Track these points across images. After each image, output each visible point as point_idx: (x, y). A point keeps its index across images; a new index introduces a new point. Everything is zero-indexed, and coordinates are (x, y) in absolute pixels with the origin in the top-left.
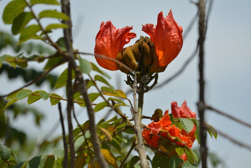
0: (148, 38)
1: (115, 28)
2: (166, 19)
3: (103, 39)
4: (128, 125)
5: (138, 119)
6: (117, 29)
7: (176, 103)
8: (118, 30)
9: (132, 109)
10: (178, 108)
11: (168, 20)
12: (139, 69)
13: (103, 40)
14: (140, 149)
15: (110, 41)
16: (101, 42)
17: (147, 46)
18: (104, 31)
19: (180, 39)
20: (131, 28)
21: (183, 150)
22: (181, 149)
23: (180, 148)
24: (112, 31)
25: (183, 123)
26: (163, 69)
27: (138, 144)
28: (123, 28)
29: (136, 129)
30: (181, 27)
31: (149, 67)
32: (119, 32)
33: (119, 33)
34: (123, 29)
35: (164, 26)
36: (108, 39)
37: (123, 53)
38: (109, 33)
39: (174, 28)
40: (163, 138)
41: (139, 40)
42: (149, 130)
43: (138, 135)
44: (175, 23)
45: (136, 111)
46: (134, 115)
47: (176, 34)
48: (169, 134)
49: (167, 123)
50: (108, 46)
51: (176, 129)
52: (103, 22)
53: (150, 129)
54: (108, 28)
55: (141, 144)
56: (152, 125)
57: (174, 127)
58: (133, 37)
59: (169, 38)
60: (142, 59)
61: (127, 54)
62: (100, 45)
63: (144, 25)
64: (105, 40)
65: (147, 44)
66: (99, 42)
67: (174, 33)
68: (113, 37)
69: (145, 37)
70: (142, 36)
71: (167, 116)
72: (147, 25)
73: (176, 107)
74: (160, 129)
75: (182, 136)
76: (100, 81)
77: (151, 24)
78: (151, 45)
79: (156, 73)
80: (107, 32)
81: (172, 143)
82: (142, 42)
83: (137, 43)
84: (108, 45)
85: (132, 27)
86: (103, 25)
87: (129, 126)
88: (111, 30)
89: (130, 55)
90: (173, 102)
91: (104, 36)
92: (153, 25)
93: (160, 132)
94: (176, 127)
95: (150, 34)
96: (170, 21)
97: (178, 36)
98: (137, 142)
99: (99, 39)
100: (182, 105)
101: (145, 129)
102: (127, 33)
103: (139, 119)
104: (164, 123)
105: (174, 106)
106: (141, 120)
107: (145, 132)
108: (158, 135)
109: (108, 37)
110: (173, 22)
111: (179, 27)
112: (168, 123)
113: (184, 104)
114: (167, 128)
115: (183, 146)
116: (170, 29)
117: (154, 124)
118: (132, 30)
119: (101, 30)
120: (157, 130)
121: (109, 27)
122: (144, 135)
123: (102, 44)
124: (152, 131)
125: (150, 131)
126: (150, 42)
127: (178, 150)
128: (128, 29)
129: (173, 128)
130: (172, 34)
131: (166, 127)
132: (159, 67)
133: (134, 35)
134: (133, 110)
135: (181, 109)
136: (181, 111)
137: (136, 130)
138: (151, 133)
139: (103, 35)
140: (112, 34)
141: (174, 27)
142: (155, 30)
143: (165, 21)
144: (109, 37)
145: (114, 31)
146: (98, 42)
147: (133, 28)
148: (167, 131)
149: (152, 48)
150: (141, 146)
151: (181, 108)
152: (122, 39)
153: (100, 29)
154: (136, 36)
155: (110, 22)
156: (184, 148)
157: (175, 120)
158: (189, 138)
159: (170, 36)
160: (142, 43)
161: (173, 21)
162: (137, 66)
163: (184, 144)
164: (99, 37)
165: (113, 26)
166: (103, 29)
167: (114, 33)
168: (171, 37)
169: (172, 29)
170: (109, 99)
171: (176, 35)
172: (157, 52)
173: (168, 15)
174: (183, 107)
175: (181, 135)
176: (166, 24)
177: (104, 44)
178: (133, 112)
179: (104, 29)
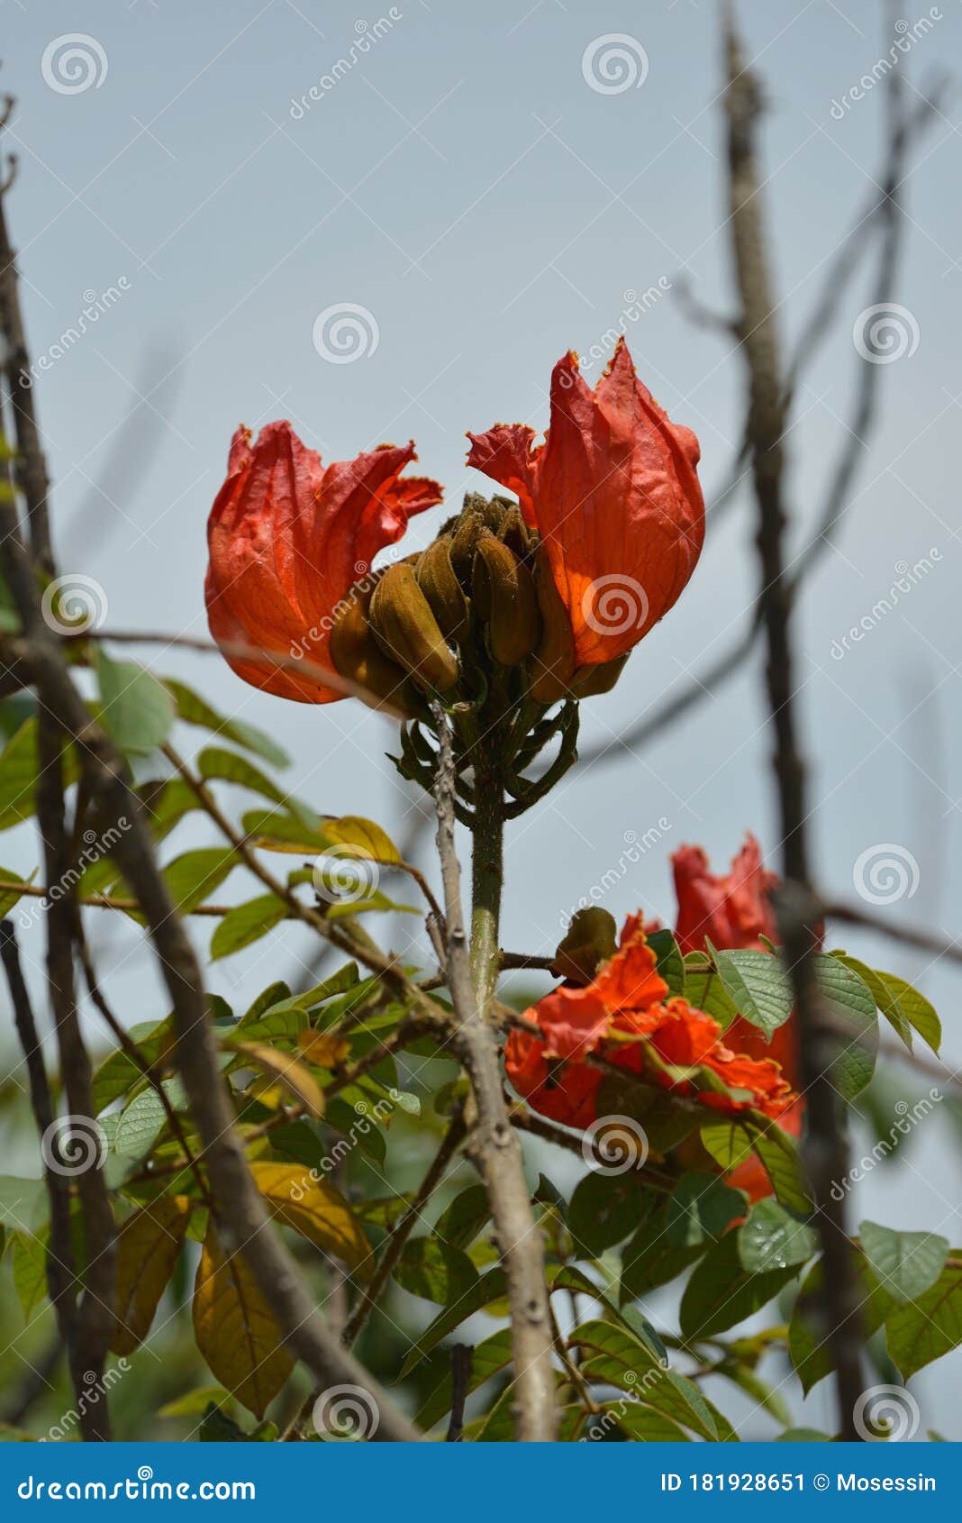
0: (507, 503)
1: (316, 460)
2: (601, 393)
3: (251, 525)
4: (414, 1015)
5: (474, 978)
6: (325, 465)
7: (698, 854)
8: (331, 473)
9: (434, 924)
10: (712, 882)
11: (608, 399)
12: (465, 687)
13: (253, 535)
14: (488, 1153)
15: (287, 534)
16: (240, 545)
17: (504, 552)
18: (251, 479)
19: (686, 504)
20: (409, 455)
21: (745, 1137)
22: (733, 1130)
23: (726, 1128)
24: (299, 478)
25: (737, 980)
26: (603, 678)
27: (476, 1124)
28: (361, 455)
29: (460, 1039)
30: (689, 433)
31: (524, 671)
32: (337, 479)
33: (340, 489)
34: (364, 464)
35: (587, 436)
36: (276, 528)
37: (373, 602)
38: (282, 490)
39: (647, 444)
40: (619, 1075)
41: (455, 518)
42: (539, 1036)
43: (475, 1070)
44: (651, 414)
45: (459, 935)
46: (449, 956)
47: (663, 474)
48: (652, 1051)
49: (638, 988)
50: (281, 566)
51: (694, 1020)
52: (243, 430)
53: (545, 1034)
54: (274, 464)
55: (493, 1125)
56: (557, 1009)
57: (680, 1008)
58: (422, 501)
59: (625, 503)
60: (479, 623)
61: (391, 603)
62: (236, 565)
63: (475, 433)
64: (264, 533)
65: (506, 542)
66: (228, 544)
67: (649, 472)
68: (307, 513)
69: (489, 499)
70: (471, 493)
71: (639, 947)
72: (496, 429)
73: (701, 875)
74: (600, 1030)
75: (729, 1056)
76: (231, 779)
77: (516, 427)
78: (529, 542)
79: (569, 704)
80: (270, 487)
81: (677, 1100)
82: (475, 530)
83: (447, 536)
84: (278, 559)
85: (412, 444)
86: (245, 444)
87: (420, 1022)
88: (291, 474)
89: (412, 610)
90: (683, 848)
91: (253, 512)
92: (527, 431)
93: (602, 1043)
94: (693, 1011)
95: (514, 480)
96: (620, 402)
97: (676, 487)
98: (471, 1113)
99: (225, 527)
100: (735, 863)
101: (519, 1032)
102: (388, 483)
103: (483, 973)
104: (621, 991)
105: (687, 871)
106: (496, 976)
107: (521, 1049)
108: (591, 1064)
109: (277, 516)
110: (639, 410)
111: (676, 434)
112: (647, 990)
113: (747, 859)
114: (640, 1018)
115: (739, 1116)
116: (623, 451)
117: (564, 999)
118: (411, 463)
119: (238, 476)
120: (581, 1032)
121: (277, 454)
122: (513, 1068)
123: (244, 557)
124: (553, 1040)
125: (545, 1048)
126: (522, 524)
127: (717, 1141)
128: (388, 462)
129: (677, 1017)
130: (639, 480)
131: (637, 1010)
132: (578, 669)
133: (430, 492)
134: (443, 930)
135: (732, 889)
136: (729, 901)
137: (465, 1042)
138: (550, 1053)
139: (250, 506)
140: (300, 493)
141: (646, 436)
142: (543, 456)
143: (595, 408)
144: (286, 514)
145: (309, 478)
146: (221, 548)
147: (416, 450)
148: (643, 1036)
149: (535, 564)
150: (495, 1135)
151: (727, 880)
152: (359, 522)
153: (230, 468)
154: (443, 494)
155: (285, 425)
156: (749, 1125)
157: (686, 967)
158: (773, 1069)
159: (629, 487)
160: (475, 534)
161: (642, 401)
162: (453, 670)
163: (746, 1106)
164: (227, 518)
165: (302, 449)
166: (249, 472)
167: (312, 491)
168: (634, 495)
169: (637, 448)
170: (295, 880)
171: (659, 482)
172: (561, 581)
173: (608, 371)
174: (741, 872)
175: (723, 1050)
176: (601, 426)
177: (257, 556)
178: (444, 938)
179: (255, 472)
